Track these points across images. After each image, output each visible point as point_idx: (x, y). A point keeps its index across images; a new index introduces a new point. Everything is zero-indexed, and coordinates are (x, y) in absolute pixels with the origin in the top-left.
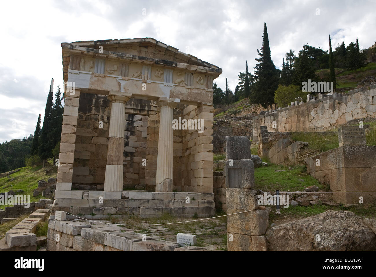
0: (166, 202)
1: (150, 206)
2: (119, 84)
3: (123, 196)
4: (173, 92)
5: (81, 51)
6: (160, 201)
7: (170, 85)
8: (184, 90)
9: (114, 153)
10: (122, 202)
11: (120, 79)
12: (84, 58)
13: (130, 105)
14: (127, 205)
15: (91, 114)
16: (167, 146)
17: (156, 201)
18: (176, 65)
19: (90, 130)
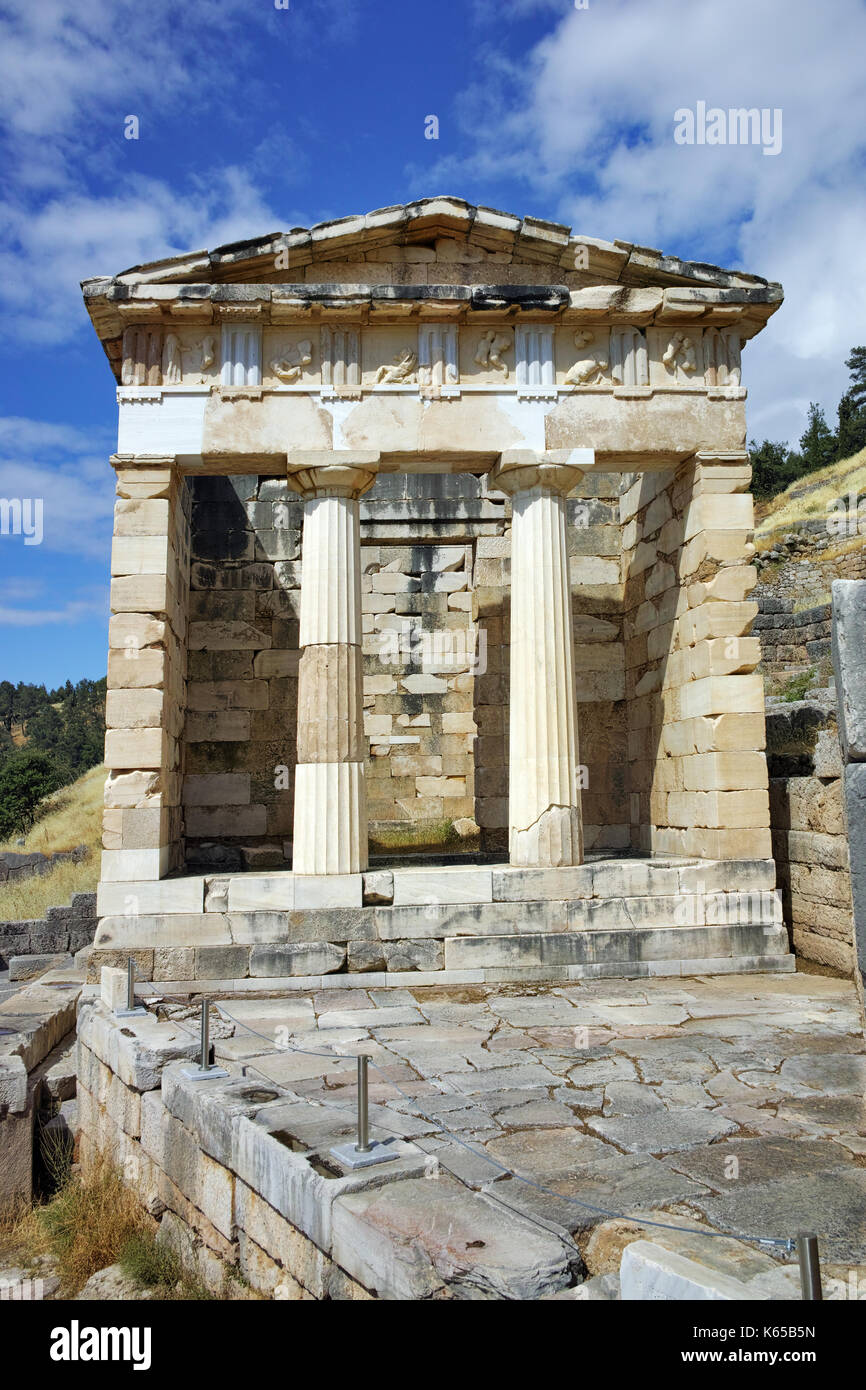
0: (557, 912)
1: (485, 932)
2: (326, 421)
3: (368, 891)
4: (562, 422)
5: (157, 301)
6: (528, 906)
7: (547, 394)
8: (608, 409)
9: (323, 712)
10: (363, 917)
11: (325, 399)
12: (174, 333)
13: (394, 507)
14: (387, 930)
15: (242, 562)
16: (547, 664)
17: (511, 910)
18: (565, 297)
19: (244, 625)
